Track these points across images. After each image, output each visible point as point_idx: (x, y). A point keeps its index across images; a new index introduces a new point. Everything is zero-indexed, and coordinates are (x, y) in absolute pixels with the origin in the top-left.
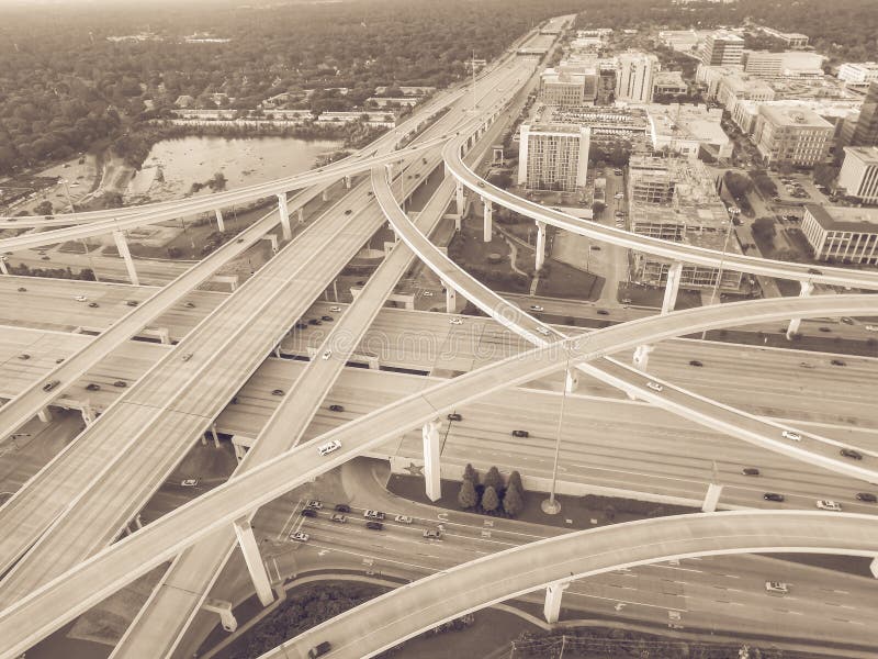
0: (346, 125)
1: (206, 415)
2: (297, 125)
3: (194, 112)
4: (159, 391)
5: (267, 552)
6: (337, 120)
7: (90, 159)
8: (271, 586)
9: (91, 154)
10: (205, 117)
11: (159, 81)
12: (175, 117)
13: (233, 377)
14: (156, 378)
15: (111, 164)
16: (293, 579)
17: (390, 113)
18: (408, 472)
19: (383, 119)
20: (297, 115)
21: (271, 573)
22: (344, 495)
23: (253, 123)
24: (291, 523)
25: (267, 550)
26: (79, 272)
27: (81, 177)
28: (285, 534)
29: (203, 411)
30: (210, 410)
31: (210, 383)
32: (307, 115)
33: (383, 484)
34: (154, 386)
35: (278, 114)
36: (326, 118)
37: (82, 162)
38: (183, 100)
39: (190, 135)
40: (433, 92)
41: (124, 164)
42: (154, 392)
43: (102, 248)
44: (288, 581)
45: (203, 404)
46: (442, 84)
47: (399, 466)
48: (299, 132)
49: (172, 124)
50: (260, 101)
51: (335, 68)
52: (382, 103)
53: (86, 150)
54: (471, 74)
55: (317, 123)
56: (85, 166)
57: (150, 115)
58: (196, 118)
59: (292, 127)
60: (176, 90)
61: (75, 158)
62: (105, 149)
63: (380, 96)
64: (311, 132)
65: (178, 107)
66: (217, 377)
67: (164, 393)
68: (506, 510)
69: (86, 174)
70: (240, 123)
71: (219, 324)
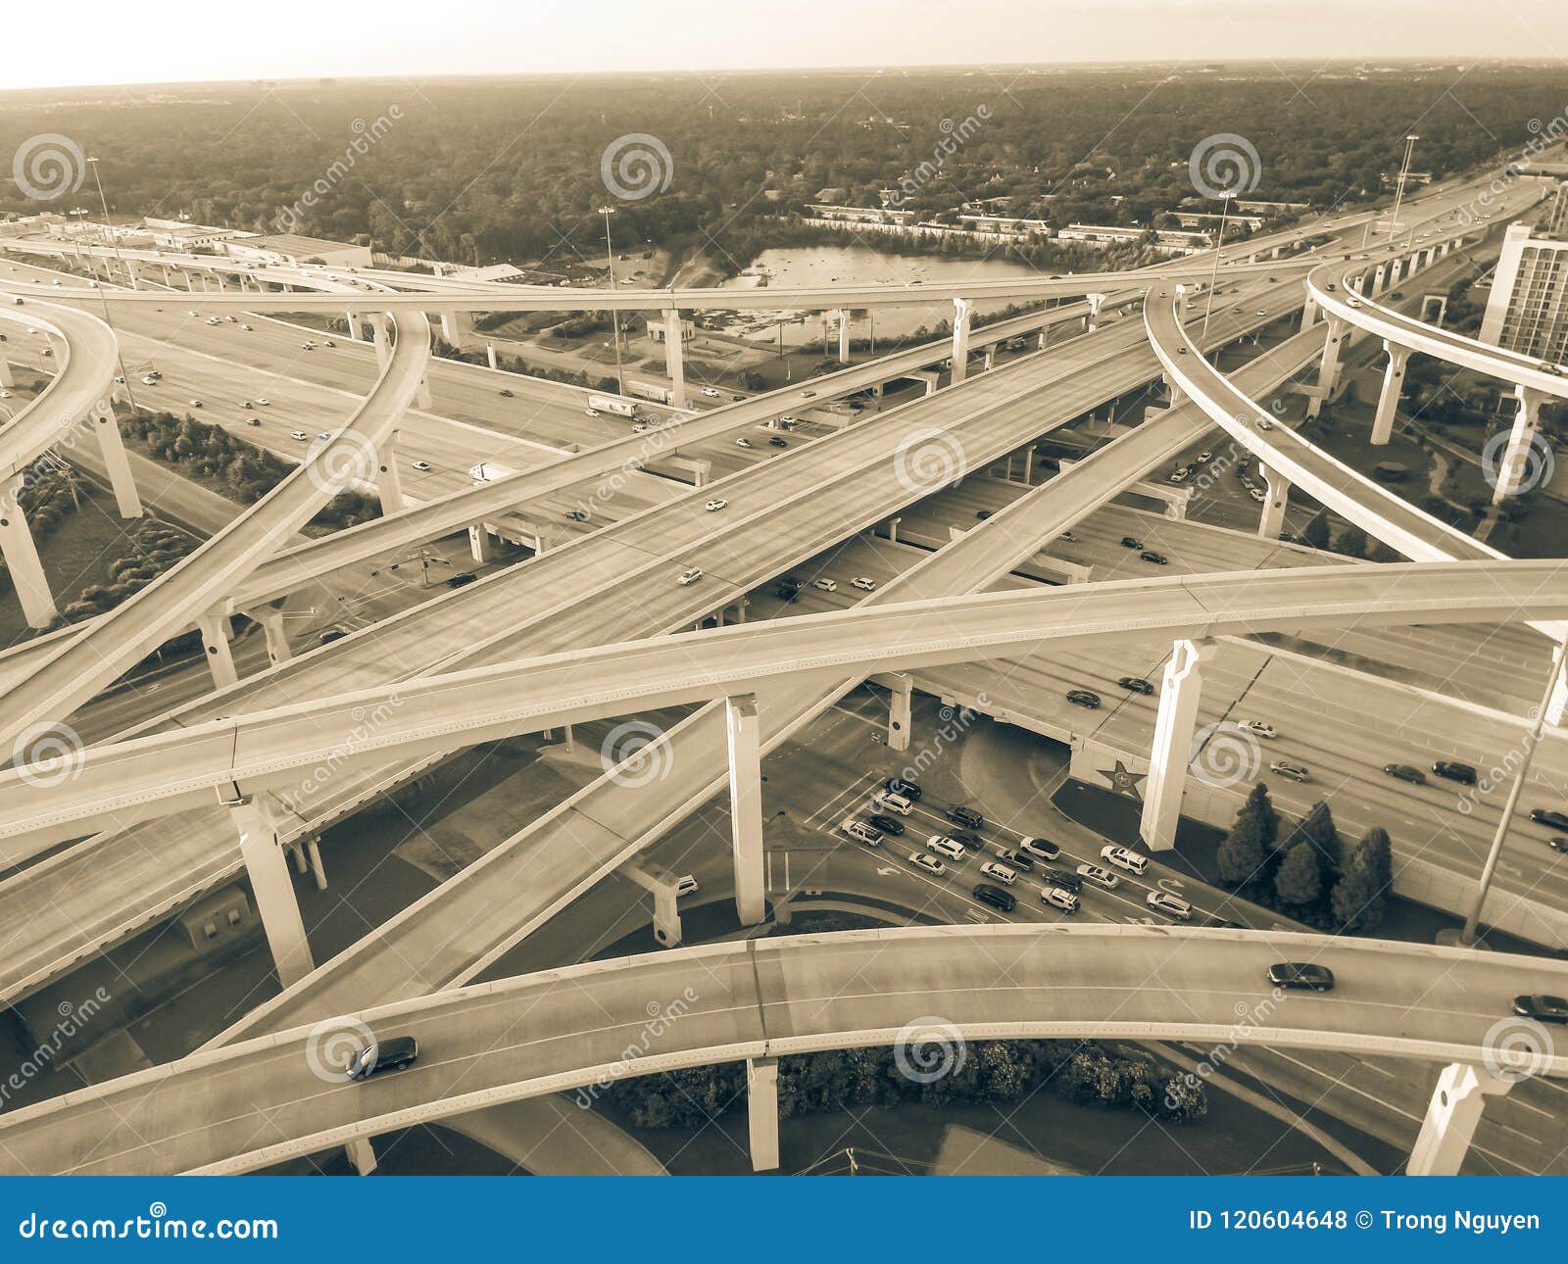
0: (1109, 249)
1: (735, 581)
2: (1016, 242)
3: (842, 210)
4: (668, 534)
5: (777, 837)
6: (1094, 238)
7: (660, 255)
8: (767, 895)
9: (664, 249)
10: (855, 219)
11: (796, 169)
12: (809, 214)
13: (802, 540)
14: (671, 517)
15: (690, 264)
16: (813, 897)
17: (1202, 235)
18: (1107, 784)
19: (1185, 242)
20: (1020, 227)
21: (774, 875)
22: (959, 788)
23: (938, 233)
24: (839, 805)
25: (777, 835)
26: (598, 381)
27: (639, 273)
28: (820, 819)
29: (733, 576)
30: (746, 575)
31: (760, 540)
32: (1040, 227)
33: (1046, 790)
34: (661, 527)
35: (985, 221)
36: (1072, 235)
37: (646, 257)
38: (826, 194)
39: (826, 245)
40: (1304, 212)
41: (708, 266)
42: (658, 534)
43: (643, 362)
44: (801, 897)
45: (736, 566)
46: (1325, 204)
47: (1090, 763)
48: (1016, 253)
49: (801, 222)
50: (959, 203)
51: (1109, 170)
52: (1190, 219)
53: (660, 242)
54: (1393, 193)
55: (1055, 240)
56: (652, 262)
57: (771, 208)
58: (843, 218)
59: (1005, 244)
60: (822, 181)
61: (641, 251)
62: (687, 246)
63: (1187, 209)
64: (1039, 254)
65: (817, 202)
66: (771, 535)
67: (673, 538)
68: (1337, 910)
69: (649, 271)
70: (916, 231)
71: (800, 468)
